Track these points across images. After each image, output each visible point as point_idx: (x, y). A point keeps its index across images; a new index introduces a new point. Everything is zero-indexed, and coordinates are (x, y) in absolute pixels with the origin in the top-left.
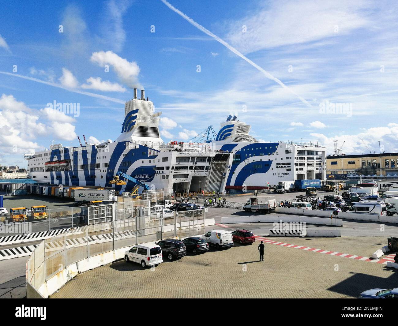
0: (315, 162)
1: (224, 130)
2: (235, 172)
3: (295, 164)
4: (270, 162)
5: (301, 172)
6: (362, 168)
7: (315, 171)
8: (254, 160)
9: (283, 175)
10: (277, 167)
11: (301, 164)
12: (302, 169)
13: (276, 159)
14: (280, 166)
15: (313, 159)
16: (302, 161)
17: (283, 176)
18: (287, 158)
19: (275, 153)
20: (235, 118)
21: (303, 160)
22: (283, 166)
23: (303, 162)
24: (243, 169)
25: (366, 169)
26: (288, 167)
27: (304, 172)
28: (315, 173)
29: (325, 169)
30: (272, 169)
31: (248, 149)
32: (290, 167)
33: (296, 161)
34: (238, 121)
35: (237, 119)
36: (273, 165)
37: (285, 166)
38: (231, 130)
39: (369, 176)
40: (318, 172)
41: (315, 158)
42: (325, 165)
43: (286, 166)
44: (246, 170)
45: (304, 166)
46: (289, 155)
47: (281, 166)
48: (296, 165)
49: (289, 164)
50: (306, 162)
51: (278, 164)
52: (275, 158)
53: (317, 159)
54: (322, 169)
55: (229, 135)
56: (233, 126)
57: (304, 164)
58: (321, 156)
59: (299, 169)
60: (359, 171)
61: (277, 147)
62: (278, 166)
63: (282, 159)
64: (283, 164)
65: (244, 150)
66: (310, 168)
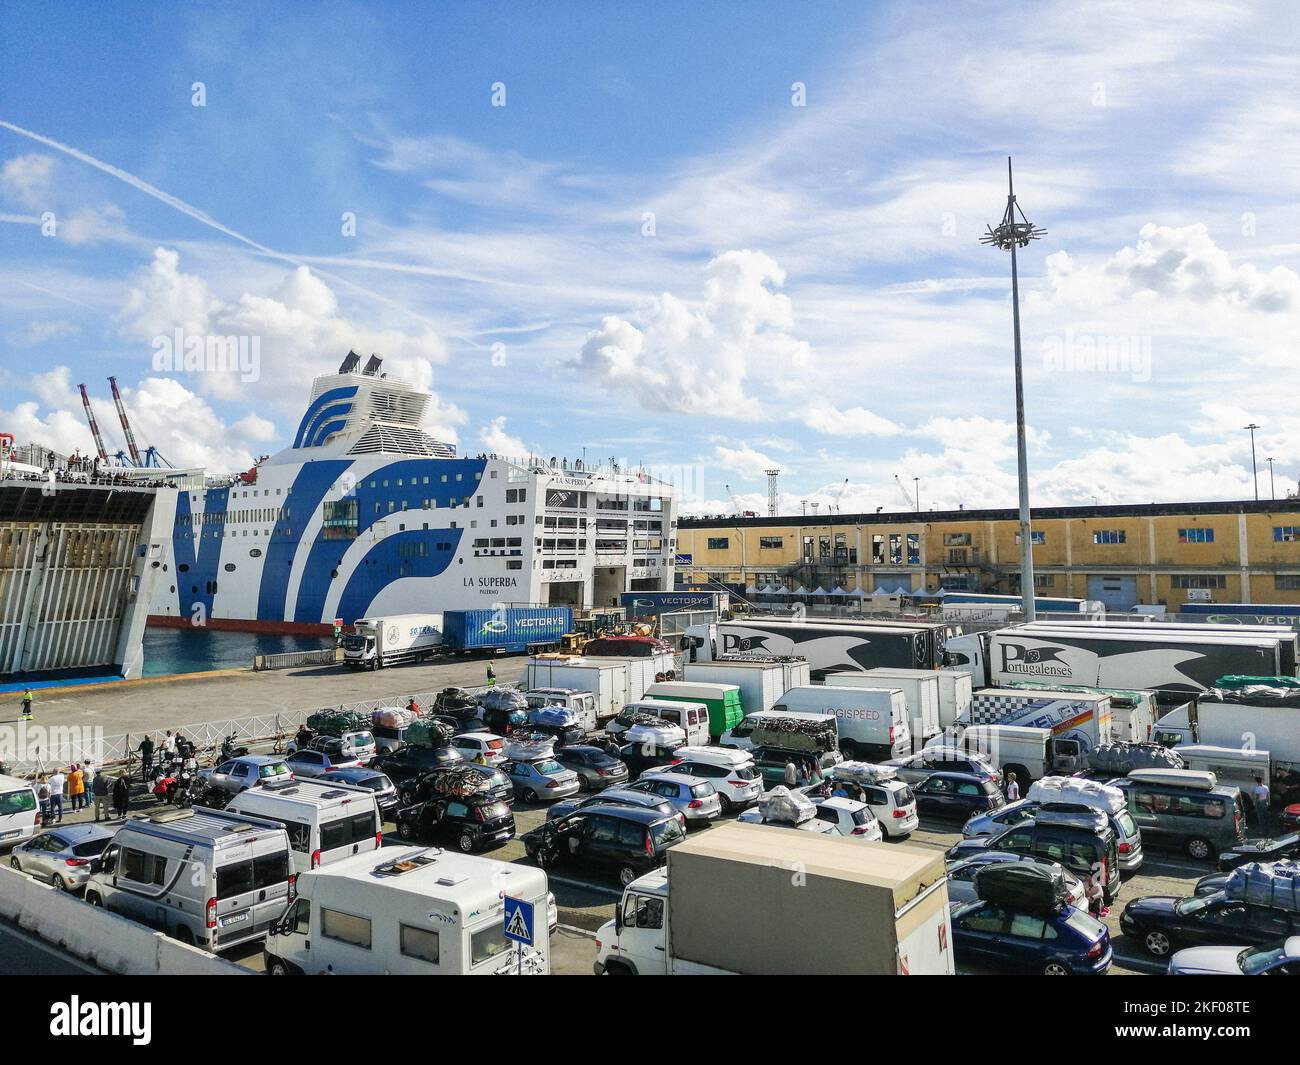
0: (631, 535)
1: (323, 408)
2: (339, 569)
3: (539, 543)
4: (455, 533)
5: (566, 575)
6: (802, 565)
7: (630, 569)
8: (402, 527)
9: (494, 584)
10: (477, 554)
11: (568, 544)
12: (573, 563)
13: (473, 524)
14: (486, 551)
15: (622, 524)
16: (576, 534)
17: (494, 588)
18: (512, 520)
19: (473, 500)
20: (374, 364)
21: (578, 530)
22: (498, 550)
23: (578, 537)
24: (365, 561)
25: (813, 567)
26: (513, 553)
27: (583, 573)
28: (629, 578)
29: (671, 564)
30: (461, 561)
31: (386, 484)
32: (518, 553)
33: (541, 532)
34: (383, 376)
35: (382, 369)
36: (465, 548)
37: (502, 548)
38: (347, 409)
39: (820, 591)
40: (641, 573)
41: (630, 522)
42: (670, 548)
43: (508, 549)
44: (375, 562)
45: (582, 551)
46: (516, 509)
47: (490, 549)
48: (541, 547)
49: (516, 542)
50: (592, 534)
51: (481, 543)
52: (472, 519)
53: (639, 525)
54: (659, 564)
55: (340, 425)
56: (352, 391)
57: (583, 543)
58: (658, 514)
59: (559, 562)
60: (791, 574)
61: (478, 475)
62: (481, 550)
63: (494, 523)
64: (499, 542)
65: (373, 485)
66: (610, 559)
